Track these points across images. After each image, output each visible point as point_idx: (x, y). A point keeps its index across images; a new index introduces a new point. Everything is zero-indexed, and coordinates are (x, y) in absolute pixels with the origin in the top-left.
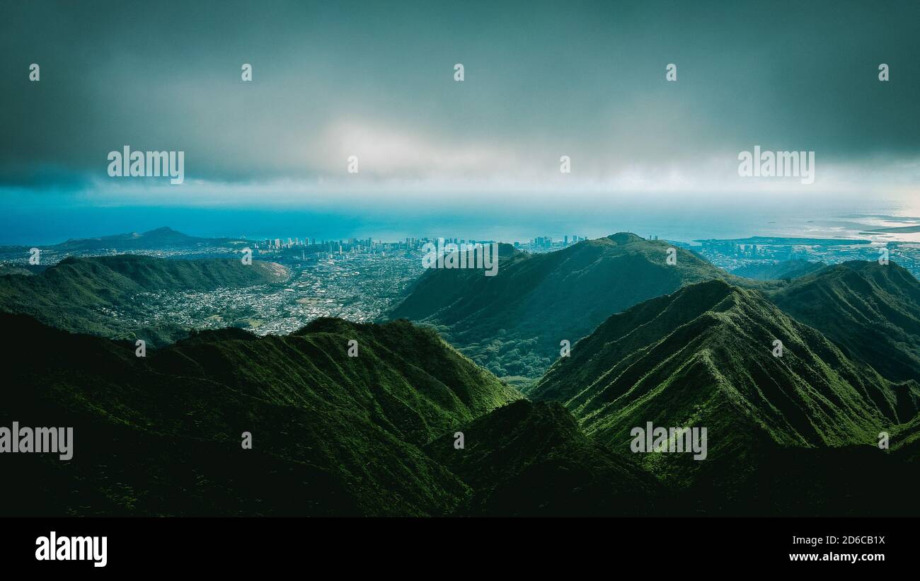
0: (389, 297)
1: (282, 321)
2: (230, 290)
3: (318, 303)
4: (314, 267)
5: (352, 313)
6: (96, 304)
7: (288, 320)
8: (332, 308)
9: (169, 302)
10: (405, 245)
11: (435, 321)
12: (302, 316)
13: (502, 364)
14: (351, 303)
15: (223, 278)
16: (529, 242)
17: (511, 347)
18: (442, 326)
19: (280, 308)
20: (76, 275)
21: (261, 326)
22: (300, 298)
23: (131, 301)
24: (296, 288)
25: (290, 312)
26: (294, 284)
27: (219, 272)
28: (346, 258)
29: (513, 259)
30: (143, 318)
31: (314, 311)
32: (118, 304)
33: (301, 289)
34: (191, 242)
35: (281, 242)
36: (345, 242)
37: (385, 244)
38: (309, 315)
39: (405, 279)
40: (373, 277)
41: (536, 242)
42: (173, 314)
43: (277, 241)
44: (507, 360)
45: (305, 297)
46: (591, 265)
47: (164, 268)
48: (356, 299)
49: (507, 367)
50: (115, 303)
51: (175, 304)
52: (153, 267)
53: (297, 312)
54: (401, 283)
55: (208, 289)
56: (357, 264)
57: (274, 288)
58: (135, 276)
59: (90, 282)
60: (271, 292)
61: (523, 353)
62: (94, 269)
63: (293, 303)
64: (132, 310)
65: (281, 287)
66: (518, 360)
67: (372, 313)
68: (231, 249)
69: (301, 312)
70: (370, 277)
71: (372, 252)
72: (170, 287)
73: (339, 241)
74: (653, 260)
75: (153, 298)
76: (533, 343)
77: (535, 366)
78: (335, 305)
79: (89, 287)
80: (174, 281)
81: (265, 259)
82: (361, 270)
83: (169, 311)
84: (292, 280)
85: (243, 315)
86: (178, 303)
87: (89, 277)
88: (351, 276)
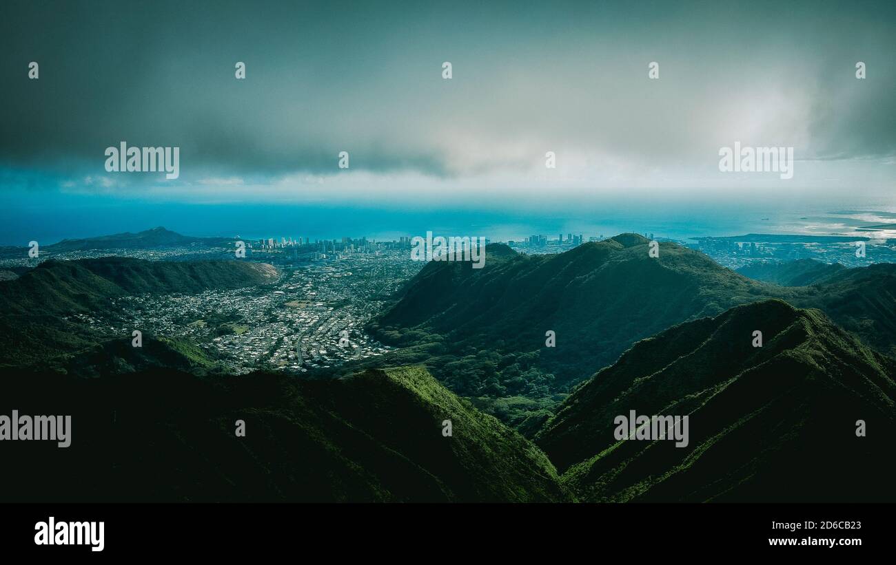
0: (382, 300)
1: (268, 327)
2: (218, 293)
3: (307, 307)
4: (306, 267)
5: (341, 318)
6: (72, 310)
7: (275, 325)
8: (321, 311)
9: (152, 306)
10: (399, 244)
11: (428, 328)
12: (290, 321)
13: (502, 380)
14: (342, 306)
15: (211, 280)
16: (523, 240)
17: (512, 361)
18: (435, 335)
19: (268, 312)
20: (54, 280)
21: (246, 332)
22: (289, 300)
23: (110, 306)
24: (287, 291)
25: (278, 316)
26: (284, 286)
27: (207, 274)
28: (339, 258)
29: (511, 262)
30: (122, 325)
31: (303, 315)
32: (97, 310)
33: (291, 291)
34: (185, 242)
35: (275, 242)
36: (339, 241)
37: (379, 243)
38: (297, 320)
39: (398, 280)
40: (366, 278)
41: (530, 240)
42: (155, 319)
43: (271, 240)
44: (506, 376)
45: (294, 300)
46: (596, 270)
47: (149, 271)
48: (347, 302)
49: (506, 385)
50: (93, 308)
51: (158, 308)
52: (138, 270)
53: (285, 315)
54: (394, 285)
55: (195, 292)
56: (350, 265)
57: (264, 290)
58: (119, 280)
59: (67, 286)
60: (260, 294)
61: (525, 367)
62: (74, 273)
63: (282, 307)
64: (111, 315)
65: (271, 289)
66: (519, 376)
67: (362, 318)
68: (224, 249)
69: (289, 316)
70: (362, 278)
71: (365, 252)
72: (155, 291)
73: (332, 241)
74: (666, 264)
75: (136, 302)
76: (535, 356)
77: (538, 383)
78: (325, 308)
79: (66, 293)
80: (160, 284)
81: (257, 259)
82: (353, 270)
83: (151, 316)
84: (282, 282)
85: (229, 321)
86: (162, 307)
87: (68, 281)
88: (343, 277)
